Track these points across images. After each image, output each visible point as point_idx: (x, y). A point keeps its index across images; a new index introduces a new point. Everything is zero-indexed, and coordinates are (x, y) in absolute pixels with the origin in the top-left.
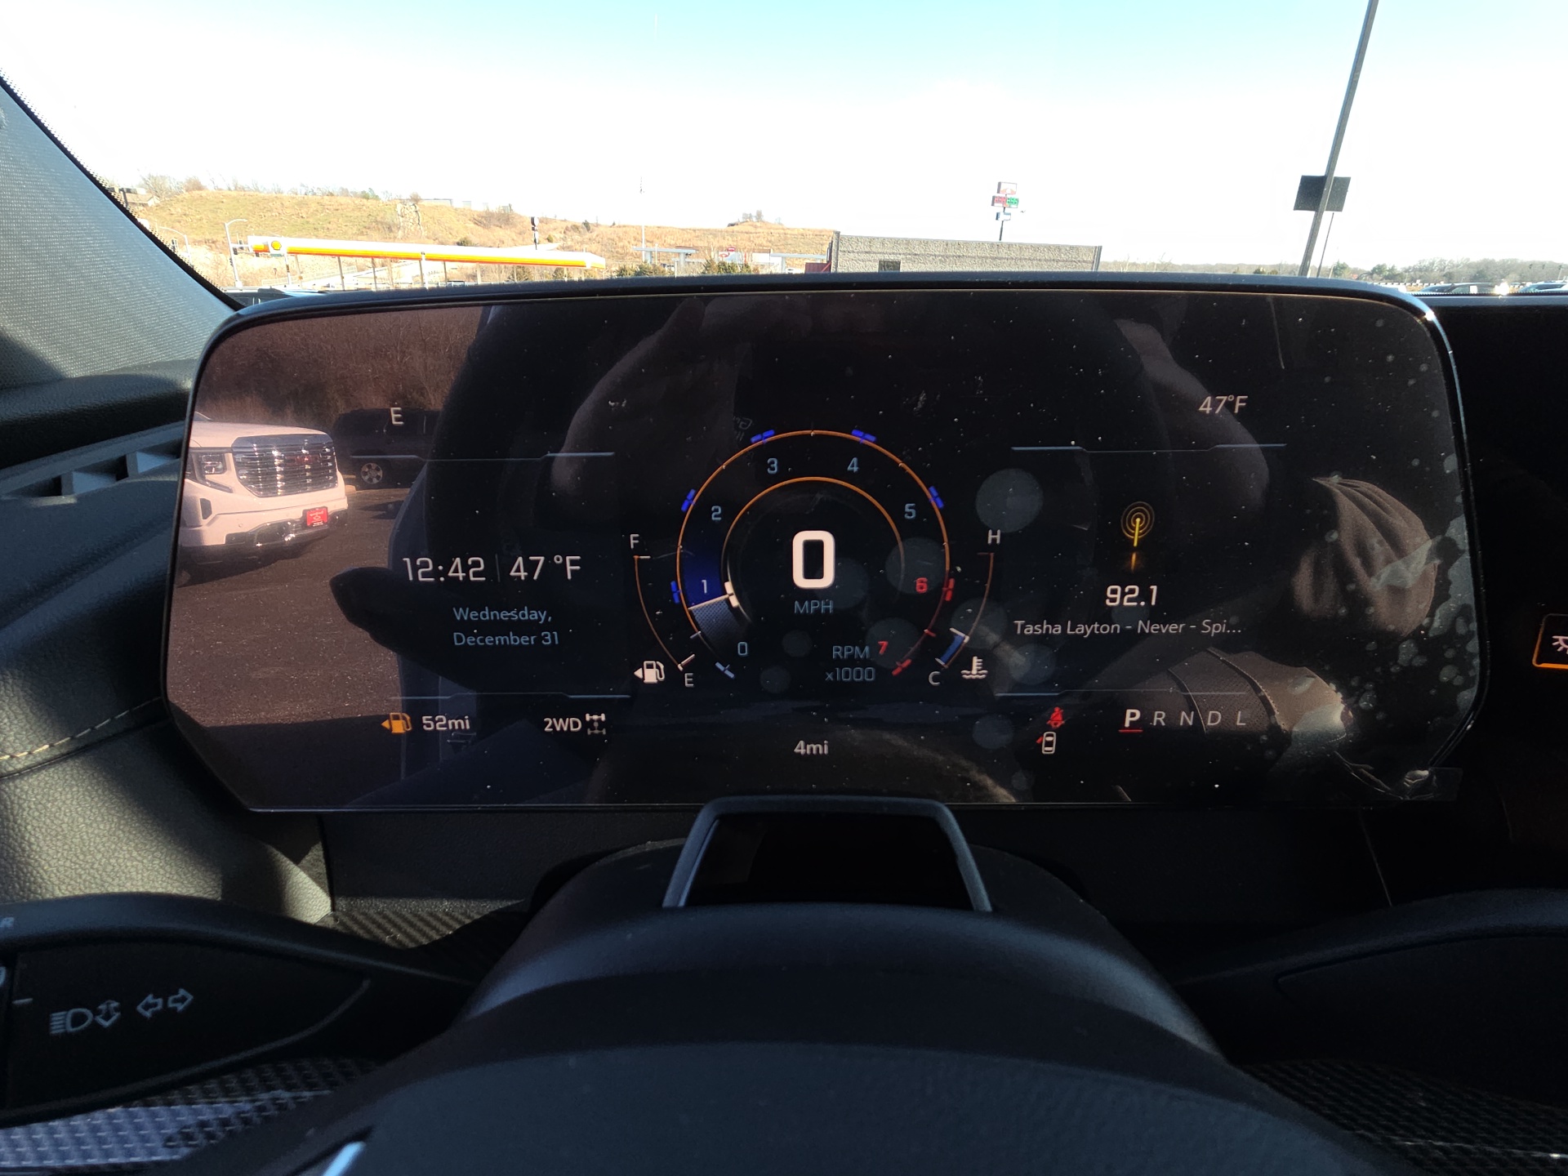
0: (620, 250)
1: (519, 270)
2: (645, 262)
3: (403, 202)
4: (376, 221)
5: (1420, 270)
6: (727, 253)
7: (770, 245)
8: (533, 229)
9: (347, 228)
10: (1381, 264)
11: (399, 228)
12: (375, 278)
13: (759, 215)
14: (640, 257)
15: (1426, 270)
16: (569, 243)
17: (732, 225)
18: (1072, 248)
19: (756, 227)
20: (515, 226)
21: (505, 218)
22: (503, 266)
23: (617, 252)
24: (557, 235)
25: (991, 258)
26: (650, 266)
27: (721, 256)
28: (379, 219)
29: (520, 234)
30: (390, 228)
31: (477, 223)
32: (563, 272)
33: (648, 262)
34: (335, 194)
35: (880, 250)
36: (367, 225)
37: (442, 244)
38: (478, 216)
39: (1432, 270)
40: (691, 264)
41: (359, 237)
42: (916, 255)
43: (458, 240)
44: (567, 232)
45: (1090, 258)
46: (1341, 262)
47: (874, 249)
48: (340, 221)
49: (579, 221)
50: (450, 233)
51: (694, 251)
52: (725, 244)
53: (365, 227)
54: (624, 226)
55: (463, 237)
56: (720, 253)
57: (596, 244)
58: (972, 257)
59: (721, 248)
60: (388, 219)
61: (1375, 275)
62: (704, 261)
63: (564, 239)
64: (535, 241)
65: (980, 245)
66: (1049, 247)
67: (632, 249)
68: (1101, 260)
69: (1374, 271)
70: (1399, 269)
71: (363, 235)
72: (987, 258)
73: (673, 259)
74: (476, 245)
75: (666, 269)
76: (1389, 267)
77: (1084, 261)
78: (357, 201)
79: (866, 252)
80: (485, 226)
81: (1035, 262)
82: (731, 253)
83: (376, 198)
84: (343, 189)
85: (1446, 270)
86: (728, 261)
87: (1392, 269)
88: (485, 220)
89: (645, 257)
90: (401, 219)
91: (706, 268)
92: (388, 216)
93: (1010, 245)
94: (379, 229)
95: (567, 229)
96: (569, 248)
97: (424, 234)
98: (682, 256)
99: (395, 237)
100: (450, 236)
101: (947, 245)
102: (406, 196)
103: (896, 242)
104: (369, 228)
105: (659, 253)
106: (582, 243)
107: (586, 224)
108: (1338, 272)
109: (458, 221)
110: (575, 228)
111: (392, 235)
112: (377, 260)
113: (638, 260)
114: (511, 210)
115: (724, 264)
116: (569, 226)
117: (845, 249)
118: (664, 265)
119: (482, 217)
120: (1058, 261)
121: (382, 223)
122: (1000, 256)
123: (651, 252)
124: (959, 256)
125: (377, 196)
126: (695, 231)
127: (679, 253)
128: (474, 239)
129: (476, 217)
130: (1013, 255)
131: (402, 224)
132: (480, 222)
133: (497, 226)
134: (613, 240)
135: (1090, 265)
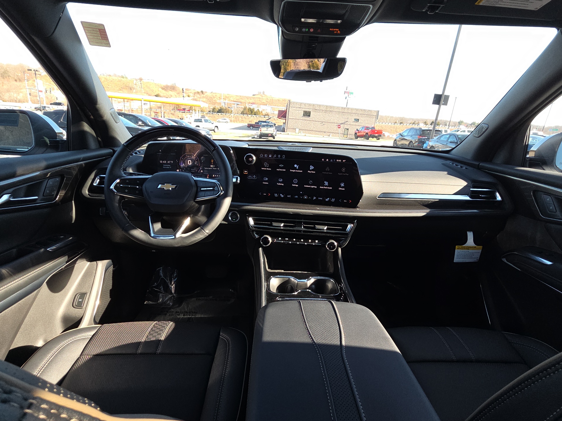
0: (214, 101)
1: (177, 106)
2: (222, 106)
3: (136, 80)
6: (252, 105)
7: (267, 102)
8: (183, 92)
9: (115, 88)
11: (134, 89)
12: (124, 106)
13: (264, 93)
14: (220, 104)
16: (196, 98)
17: (254, 95)
18: (369, 110)
19: (262, 96)
20: (176, 90)
21: (173, 88)
22: (171, 105)
23: (213, 102)
24: (191, 95)
25: (342, 112)
26: (224, 107)
27: (250, 105)
28: (127, 85)
29: (178, 93)
30: (131, 89)
31: (163, 89)
32: (192, 108)
33: (224, 106)
34: (111, 75)
35: (304, 107)
36: (122, 87)
37: (150, 95)
38: (163, 86)
40: (239, 108)
41: (119, 91)
42: (316, 109)
43: (155, 94)
44: (195, 94)
45: (375, 114)
47: (302, 107)
48: (113, 85)
49: (200, 91)
50: (153, 92)
51: (240, 103)
52: (251, 101)
53: (122, 88)
54: (216, 93)
55: (157, 93)
56: (249, 104)
57: (205, 99)
58: (335, 111)
59: (249, 103)
60: (130, 85)
62: (243, 107)
63: (194, 96)
64: (183, 96)
65: (338, 108)
66: (361, 110)
67: (218, 101)
68: (379, 114)
71: (121, 90)
72: (340, 112)
73: (232, 106)
74: (162, 97)
75: (230, 109)
78: (120, 78)
79: (299, 108)
80: (166, 90)
81: (357, 115)
82: (253, 105)
83: (126, 78)
84: (114, 74)
86: (252, 107)
88: (166, 88)
89: (223, 104)
90: (135, 86)
91: (244, 110)
92: (130, 84)
93: (348, 108)
94: (127, 89)
95: (195, 93)
96: (196, 100)
97: (143, 91)
98: (236, 105)
99: (132, 92)
100: (153, 93)
101: (327, 107)
102: (138, 78)
103: (310, 105)
104: (123, 88)
105: (227, 103)
106: (200, 98)
107: (202, 92)
109: (156, 88)
110: (198, 93)
111: (131, 91)
112: (125, 100)
113: (220, 105)
114: (175, 85)
115: (250, 108)
116: (196, 92)
117: (292, 106)
118: (229, 108)
120: (364, 114)
121: (128, 87)
122: (345, 112)
123: (225, 103)
125: (127, 77)
126: (241, 96)
127: (235, 104)
128: (161, 94)
130: (349, 112)
131: (135, 88)
132: (164, 89)
133: (170, 90)
134: (211, 98)
135: (375, 116)
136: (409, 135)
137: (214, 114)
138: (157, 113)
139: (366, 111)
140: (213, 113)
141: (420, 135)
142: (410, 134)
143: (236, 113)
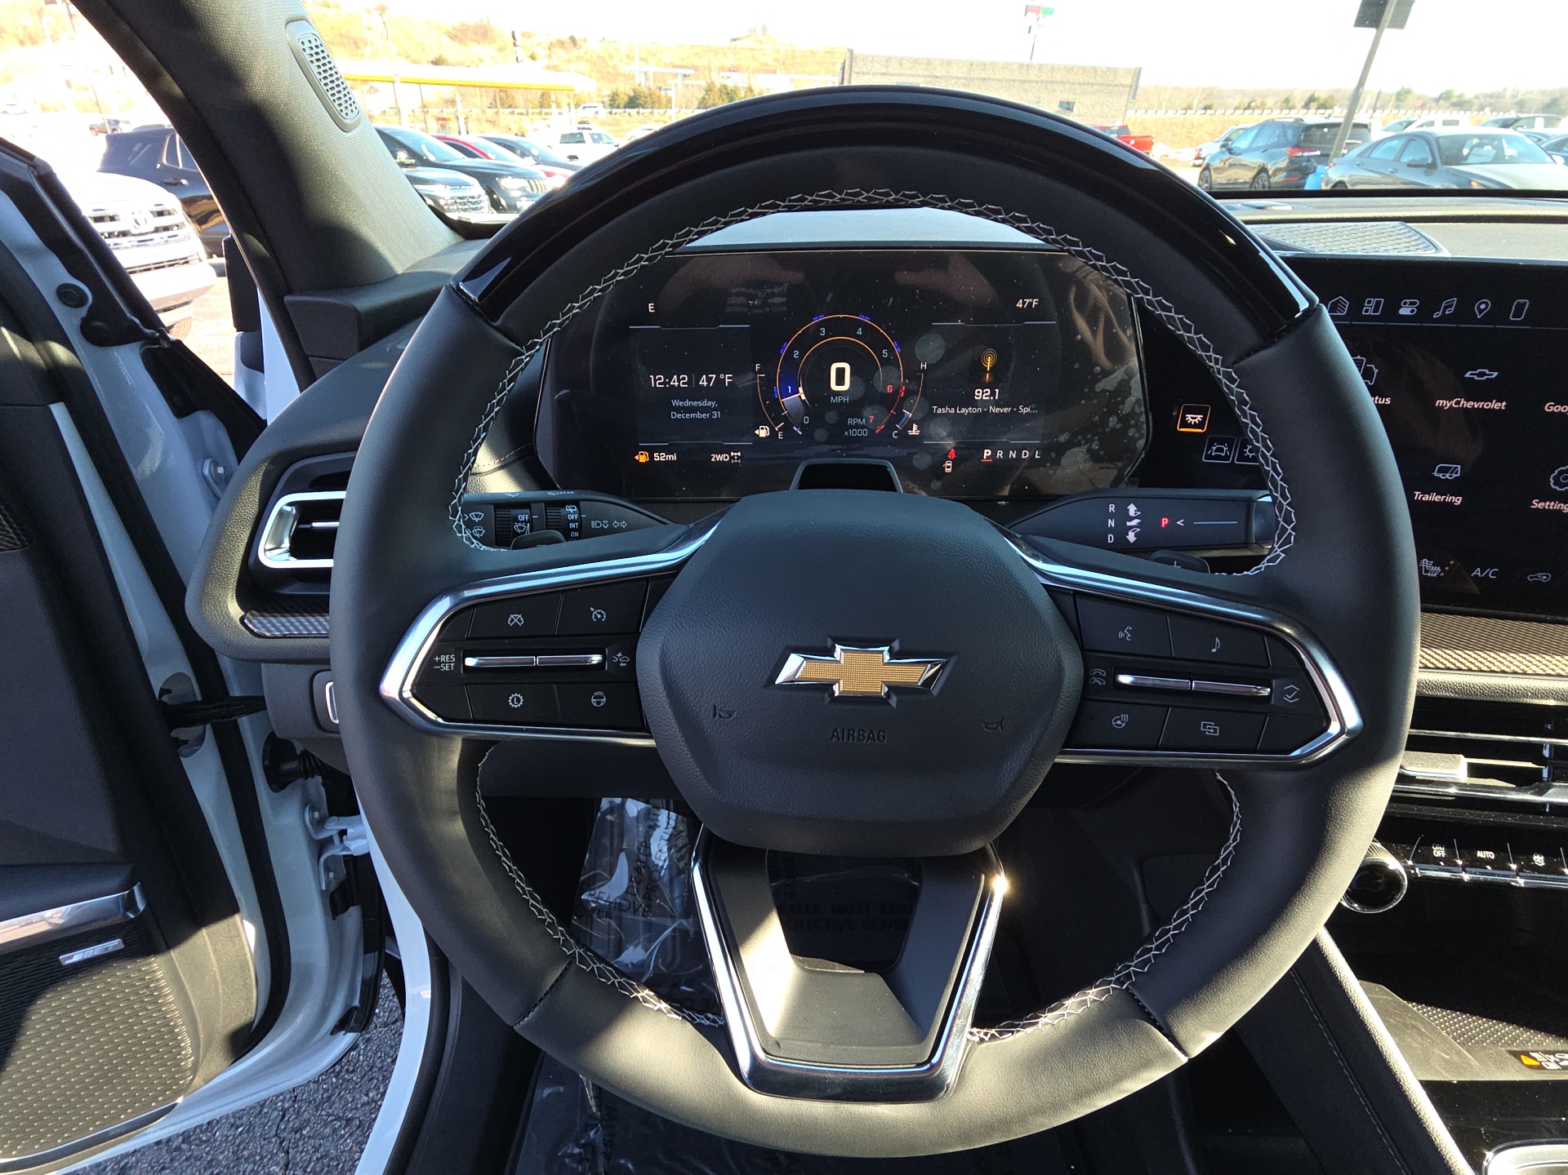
0: (611, 71)
1: (502, 94)
2: (640, 85)
3: (369, 11)
4: (341, 35)
5: (1491, 96)
6: (729, 74)
7: (776, 64)
8: (515, 45)
10: (1449, 89)
11: (366, 44)
14: (632, 78)
15: (1497, 97)
16: (554, 61)
17: (735, 40)
18: (1109, 69)
19: (761, 42)
20: (492, 40)
21: (483, 34)
22: (483, 90)
23: (608, 73)
24: (541, 53)
25: (1020, 81)
26: (645, 89)
27: (723, 77)
28: (343, 33)
29: (500, 50)
30: (356, 44)
31: (453, 37)
32: (550, 97)
33: (643, 85)
35: (898, 72)
37: (415, 62)
38: (454, 28)
39: (1504, 97)
40: (690, 87)
42: (936, 77)
43: (432, 58)
44: (552, 48)
45: (1128, 81)
46: (1406, 87)
47: (891, 70)
49: (565, 38)
50: (424, 51)
51: (690, 72)
52: (727, 63)
54: (615, 41)
55: (438, 55)
56: (722, 74)
57: (584, 63)
58: (998, 80)
59: (722, 69)
60: (354, 33)
61: (1442, 102)
62: (704, 84)
63: (549, 57)
64: (517, 59)
65: (1007, 66)
66: (1084, 69)
67: (624, 69)
68: (1140, 84)
69: (1441, 97)
70: (1468, 96)
72: (1014, 81)
73: (669, 82)
74: (453, 65)
75: (663, 93)
76: (1457, 93)
77: (1122, 85)
79: (882, 74)
80: (461, 41)
81: (1067, 86)
82: (733, 73)
85: (1519, 97)
86: (730, 84)
87: (1461, 96)
88: (459, 35)
89: (640, 79)
90: (369, 34)
91: (707, 91)
92: (354, 30)
93: (1041, 67)
94: (345, 44)
95: (551, 44)
96: (555, 68)
97: (395, 50)
98: (680, 77)
99: (362, 54)
100: (423, 54)
101: (971, 65)
102: (373, 5)
103: (916, 62)
105: (654, 73)
106: (569, 61)
107: (573, 40)
108: (1402, 97)
109: (431, 35)
110: (561, 44)
111: (359, 50)
113: (630, 82)
114: (488, 21)
115: (725, 87)
116: (554, 42)
117: (859, 70)
118: (660, 88)
119: (458, 30)
120: (1093, 84)
121: (348, 39)
122: (1030, 78)
123: (646, 73)
124: (984, 79)
126: (693, 47)
127: (676, 75)
128: (448, 56)
129: (450, 30)
130: (1044, 77)
131: (369, 37)
132: (456, 36)
133: (474, 41)
134: (603, 58)
135: (1128, 89)
136: (1257, 149)
137: (616, 113)
138: (445, 119)
139: (1099, 72)
140: (614, 110)
141: (1298, 146)
142: (1260, 143)
143: (684, 106)
